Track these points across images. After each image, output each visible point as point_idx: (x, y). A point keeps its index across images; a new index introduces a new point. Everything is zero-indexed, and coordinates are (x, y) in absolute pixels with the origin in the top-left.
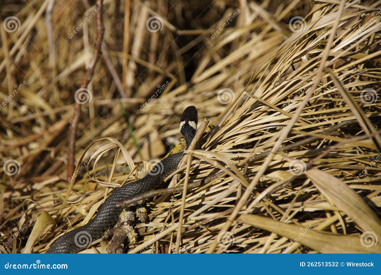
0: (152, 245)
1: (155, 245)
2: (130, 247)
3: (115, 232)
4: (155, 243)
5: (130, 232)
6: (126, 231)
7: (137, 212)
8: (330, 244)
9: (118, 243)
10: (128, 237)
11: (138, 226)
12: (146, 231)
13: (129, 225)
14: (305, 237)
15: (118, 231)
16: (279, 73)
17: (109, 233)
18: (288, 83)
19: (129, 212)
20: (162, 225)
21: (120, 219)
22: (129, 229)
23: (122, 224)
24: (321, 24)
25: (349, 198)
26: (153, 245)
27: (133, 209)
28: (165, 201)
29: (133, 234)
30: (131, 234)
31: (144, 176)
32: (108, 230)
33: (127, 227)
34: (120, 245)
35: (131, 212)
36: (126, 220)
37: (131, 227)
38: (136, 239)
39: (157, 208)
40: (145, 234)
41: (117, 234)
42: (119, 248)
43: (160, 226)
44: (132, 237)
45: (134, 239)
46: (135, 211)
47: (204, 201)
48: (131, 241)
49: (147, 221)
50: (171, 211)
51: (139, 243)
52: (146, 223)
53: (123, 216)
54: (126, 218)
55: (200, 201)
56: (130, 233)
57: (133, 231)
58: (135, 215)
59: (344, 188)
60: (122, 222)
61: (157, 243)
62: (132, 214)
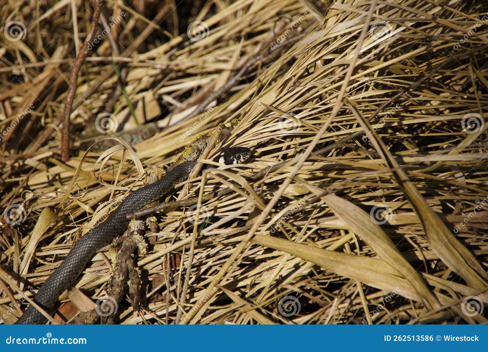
0: (163, 256)
1: (166, 257)
2: (140, 256)
3: (125, 241)
4: (166, 255)
5: (141, 242)
6: (137, 241)
7: (147, 221)
8: (344, 264)
9: (128, 253)
10: (138, 247)
11: (147, 235)
12: (156, 240)
13: (139, 235)
14: (319, 257)
15: (128, 241)
16: (293, 78)
17: (118, 241)
18: (302, 89)
19: (139, 222)
20: (173, 235)
21: (130, 228)
22: (139, 239)
23: (132, 233)
24: (336, 31)
25: (364, 223)
26: (165, 256)
27: (143, 218)
28: (176, 211)
29: (143, 244)
30: (142, 245)
31: (154, 182)
32: (117, 238)
33: (137, 237)
34: (130, 255)
35: (141, 221)
36: (136, 229)
37: (141, 236)
38: (147, 249)
39: (167, 216)
40: (155, 243)
41: (127, 244)
42: (129, 258)
43: (171, 236)
44: (142, 247)
45: (145, 250)
46: (146, 220)
47: (216, 213)
48: (142, 252)
49: (158, 230)
50: (183, 221)
51: (150, 252)
52: (156, 232)
53: (133, 225)
54: (136, 227)
55: (213, 212)
56: (140, 244)
57: (144, 241)
58: (145, 224)
59: (359, 213)
60: (132, 231)
61: (168, 254)
62: (142, 223)
